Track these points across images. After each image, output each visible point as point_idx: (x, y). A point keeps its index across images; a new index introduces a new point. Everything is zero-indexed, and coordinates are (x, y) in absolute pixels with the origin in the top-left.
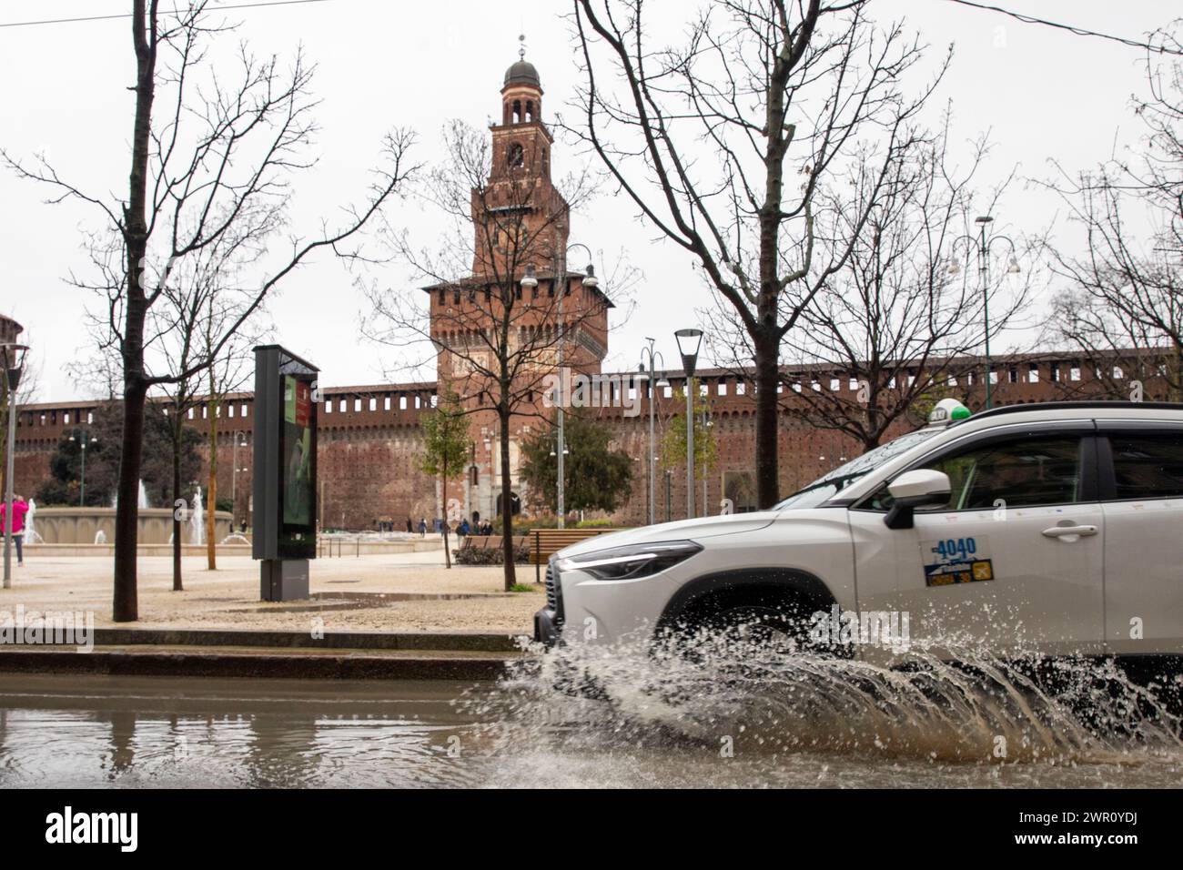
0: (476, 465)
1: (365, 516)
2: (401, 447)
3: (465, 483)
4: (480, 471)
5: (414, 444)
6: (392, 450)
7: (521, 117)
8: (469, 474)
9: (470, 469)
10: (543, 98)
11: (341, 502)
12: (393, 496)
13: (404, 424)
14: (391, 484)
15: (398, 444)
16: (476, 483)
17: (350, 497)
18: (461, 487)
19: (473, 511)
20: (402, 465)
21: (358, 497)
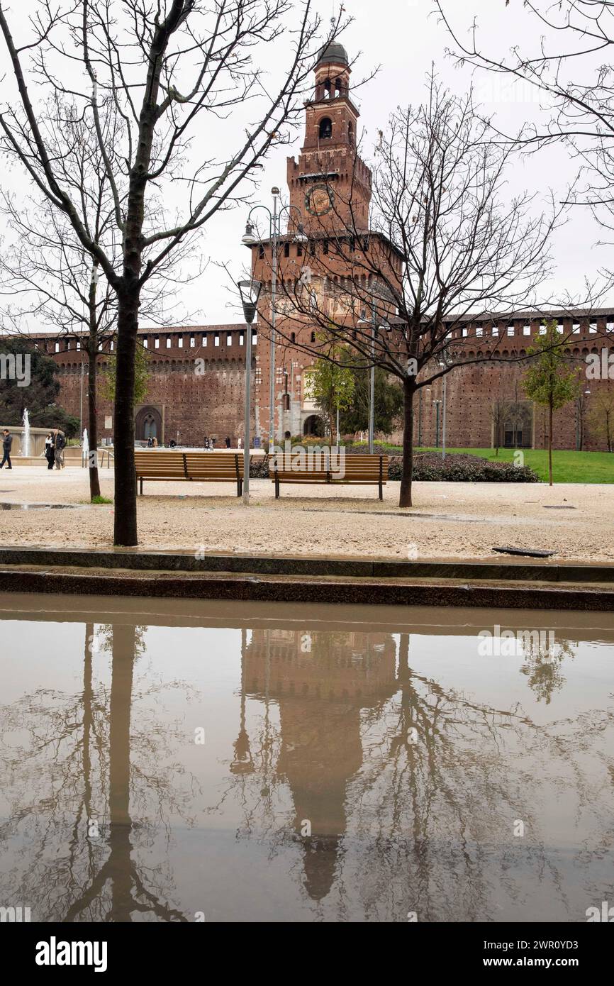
0: (288, 393)
1: (198, 433)
2: (228, 377)
3: (280, 408)
4: (291, 398)
5: (238, 375)
6: (220, 380)
7: (331, 93)
8: (283, 401)
9: (284, 396)
10: (350, 76)
11: (178, 422)
12: (221, 418)
13: (230, 358)
14: (220, 407)
15: (225, 375)
16: (288, 408)
17: (186, 418)
18: (276, 411)
19: (285, 431)
20: (228, 393)
21: (192, 419)
